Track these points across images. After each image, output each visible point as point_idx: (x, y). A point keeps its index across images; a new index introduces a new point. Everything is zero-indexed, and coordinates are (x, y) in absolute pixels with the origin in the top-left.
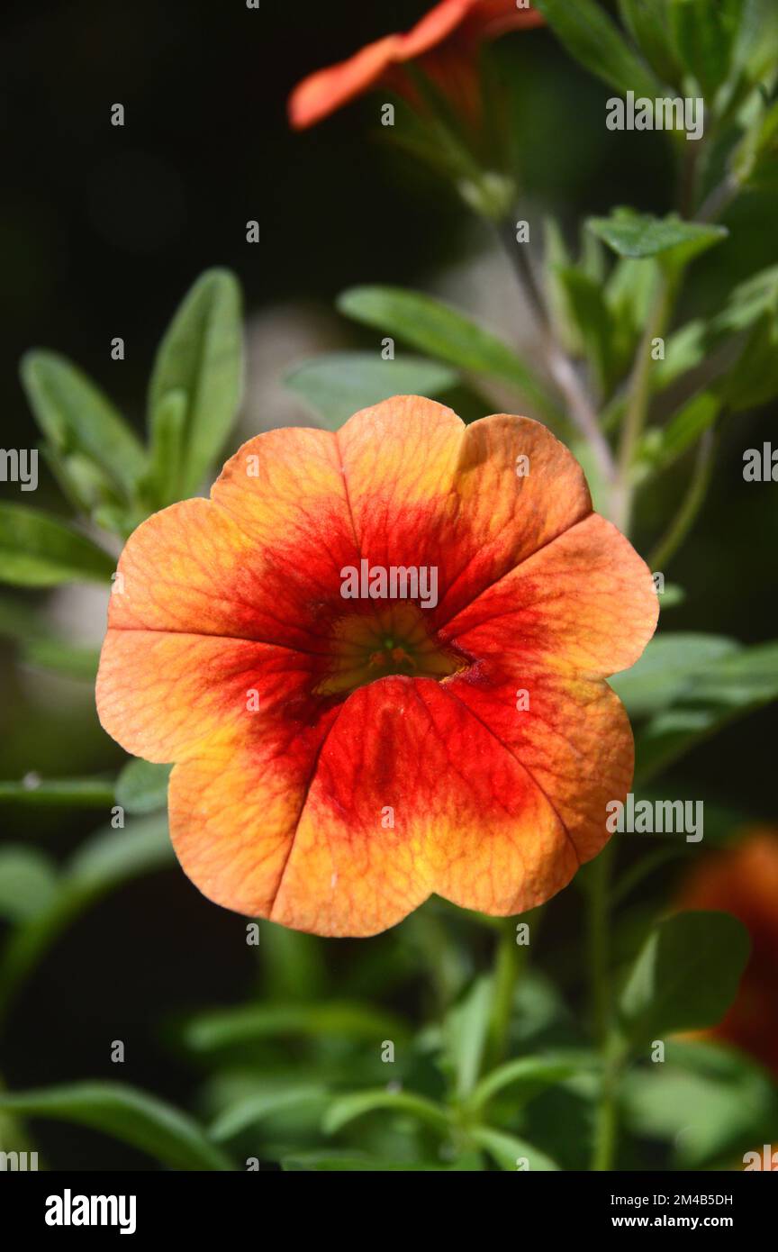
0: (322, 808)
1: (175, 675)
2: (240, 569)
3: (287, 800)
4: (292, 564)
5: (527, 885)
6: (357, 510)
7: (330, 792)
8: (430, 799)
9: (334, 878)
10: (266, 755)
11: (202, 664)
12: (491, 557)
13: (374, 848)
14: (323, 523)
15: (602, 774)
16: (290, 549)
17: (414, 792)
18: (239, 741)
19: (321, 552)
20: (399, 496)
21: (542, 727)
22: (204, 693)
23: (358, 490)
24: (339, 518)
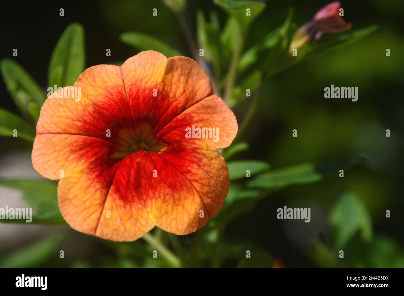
0: (114, 196)
1: (60, 149)
2: (84, 111)
3: (101, 192)
4: (104, 109)
5: (190, 224)
6: (127, 90)
7: (117, 191)
8: (154, 192)
9: (119, 220)
10: (94, 176)
11: (70, 144)
12: (177, 106)
13: (134, 210)
14: (115, 94)
15: (217, 185)
16: (103, 104)
17: (148, 191)
18: (84, 171)
19: (114, 104)
20: (143, 85)
21: (195, 166)
22: (71, 155)
23: (128, 83)
24: (121, 92)
